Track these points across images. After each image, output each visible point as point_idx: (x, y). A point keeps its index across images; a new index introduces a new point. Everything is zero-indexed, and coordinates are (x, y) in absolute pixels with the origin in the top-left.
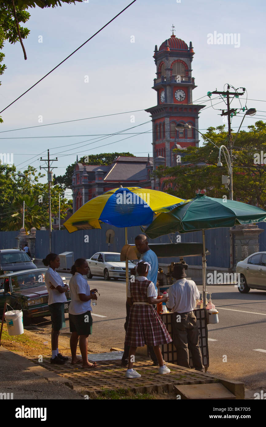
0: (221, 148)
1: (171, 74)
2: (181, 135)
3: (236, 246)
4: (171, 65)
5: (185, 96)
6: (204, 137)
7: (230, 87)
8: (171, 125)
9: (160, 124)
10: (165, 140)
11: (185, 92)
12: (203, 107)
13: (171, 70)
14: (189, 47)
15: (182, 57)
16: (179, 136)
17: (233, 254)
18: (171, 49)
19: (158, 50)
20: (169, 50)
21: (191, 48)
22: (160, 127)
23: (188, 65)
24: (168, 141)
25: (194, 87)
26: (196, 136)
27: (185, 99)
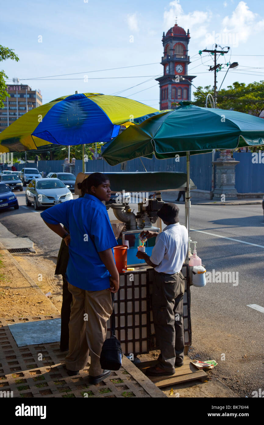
0: (208, 96)
1: (174, 53)
2: (179, 97)
3: (216, 174)
4: (174, 47)
5: (183, 69)
6: (196, 94)
7: (218, 46)
8: (173, 90)
9: (165, 90)
10: (168, 100)
11: (183, 67)
12: (194, 77)
13: (173, 50)
14: (187, 32)
15: (181, 41)
16: (177, 97)
17: (214, 181)
18: (175, 34)
19: (165, 35)
20: (173, 35)
21: (188, 34)
22: (165, 91)
23: (186, 47)
24: (170, 101)
25: (189, 63)
26: (189, 98)
27: (183, 71)
